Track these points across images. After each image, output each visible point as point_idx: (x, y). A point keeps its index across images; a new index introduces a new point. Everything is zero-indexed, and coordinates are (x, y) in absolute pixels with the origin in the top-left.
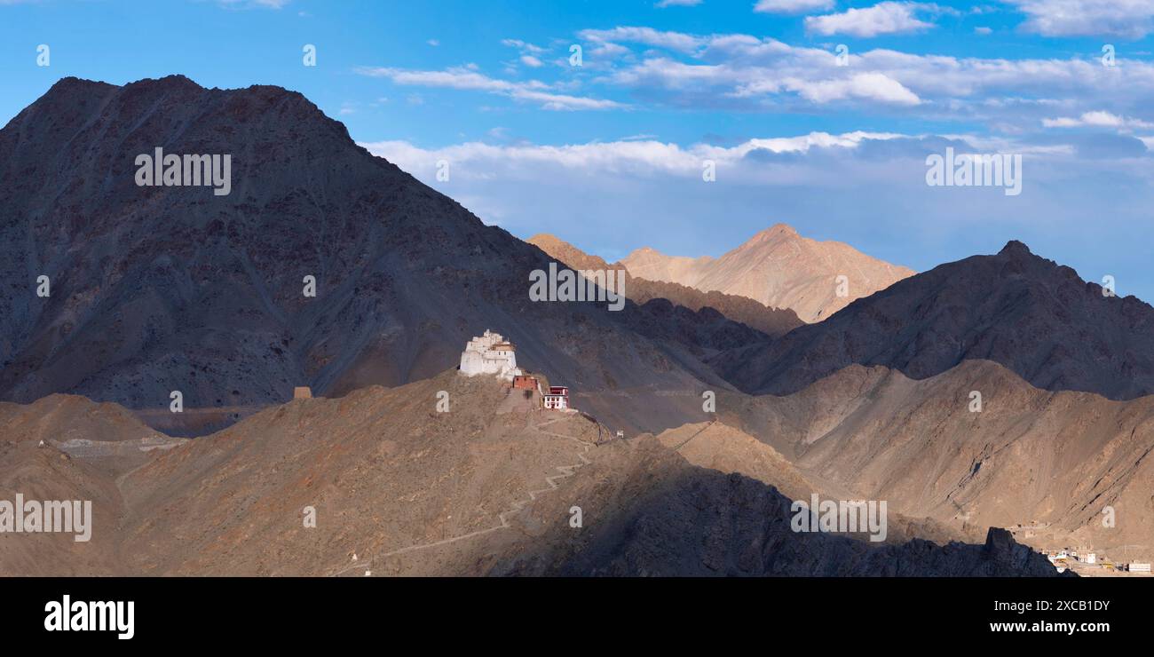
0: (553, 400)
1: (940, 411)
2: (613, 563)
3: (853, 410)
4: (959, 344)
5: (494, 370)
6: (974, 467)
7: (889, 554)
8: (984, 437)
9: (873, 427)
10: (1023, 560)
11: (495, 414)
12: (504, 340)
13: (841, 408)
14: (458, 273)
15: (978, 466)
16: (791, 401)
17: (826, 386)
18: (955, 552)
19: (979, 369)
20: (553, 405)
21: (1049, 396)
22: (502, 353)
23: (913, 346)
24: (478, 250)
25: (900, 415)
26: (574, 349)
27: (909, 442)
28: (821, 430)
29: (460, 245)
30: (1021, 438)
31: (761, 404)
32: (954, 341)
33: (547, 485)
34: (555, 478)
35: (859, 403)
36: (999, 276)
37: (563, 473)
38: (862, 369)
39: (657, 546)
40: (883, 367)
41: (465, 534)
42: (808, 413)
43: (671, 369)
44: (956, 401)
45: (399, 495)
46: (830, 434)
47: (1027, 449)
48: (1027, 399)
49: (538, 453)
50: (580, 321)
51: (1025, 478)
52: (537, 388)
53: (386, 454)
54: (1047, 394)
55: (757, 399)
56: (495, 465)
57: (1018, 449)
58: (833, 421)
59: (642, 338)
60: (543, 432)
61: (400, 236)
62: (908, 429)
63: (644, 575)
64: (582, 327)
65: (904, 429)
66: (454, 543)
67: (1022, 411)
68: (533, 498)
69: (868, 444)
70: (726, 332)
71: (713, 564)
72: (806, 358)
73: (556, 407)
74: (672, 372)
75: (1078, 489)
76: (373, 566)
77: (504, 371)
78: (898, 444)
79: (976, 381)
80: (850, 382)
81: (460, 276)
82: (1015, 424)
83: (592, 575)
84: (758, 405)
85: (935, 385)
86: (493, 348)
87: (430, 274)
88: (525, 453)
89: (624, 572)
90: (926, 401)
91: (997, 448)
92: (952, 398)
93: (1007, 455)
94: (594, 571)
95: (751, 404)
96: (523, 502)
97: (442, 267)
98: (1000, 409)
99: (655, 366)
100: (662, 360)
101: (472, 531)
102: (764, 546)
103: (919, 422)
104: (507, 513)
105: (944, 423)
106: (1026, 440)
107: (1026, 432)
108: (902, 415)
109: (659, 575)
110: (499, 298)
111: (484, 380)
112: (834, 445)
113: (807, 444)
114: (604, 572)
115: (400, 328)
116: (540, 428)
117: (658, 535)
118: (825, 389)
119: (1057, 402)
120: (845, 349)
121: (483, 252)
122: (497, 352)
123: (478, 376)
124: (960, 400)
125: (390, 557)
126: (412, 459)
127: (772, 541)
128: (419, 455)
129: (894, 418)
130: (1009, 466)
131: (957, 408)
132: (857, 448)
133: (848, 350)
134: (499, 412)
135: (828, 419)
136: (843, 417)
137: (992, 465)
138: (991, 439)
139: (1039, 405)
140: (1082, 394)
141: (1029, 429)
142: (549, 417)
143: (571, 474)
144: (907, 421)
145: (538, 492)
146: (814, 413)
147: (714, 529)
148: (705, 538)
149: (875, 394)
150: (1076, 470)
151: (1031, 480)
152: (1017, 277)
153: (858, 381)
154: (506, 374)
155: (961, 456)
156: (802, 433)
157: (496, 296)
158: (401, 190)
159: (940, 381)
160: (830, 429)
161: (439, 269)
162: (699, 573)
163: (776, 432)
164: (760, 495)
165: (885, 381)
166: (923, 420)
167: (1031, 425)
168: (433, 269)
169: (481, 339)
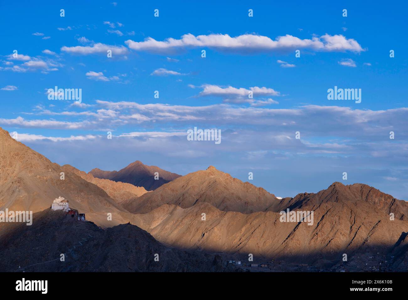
0: (80, 217)
1: (192, 218)
2: (100, 267)
3: (165, 218)
4: (195, 197)
5: (62, 209)
6: (202, 235)
7: (185, 264)
8: (205, 226)
9: (171, 223)
10: (225, 265)
11: (62, 222)
12: (65, 199)
13: (161, 217)
14: (44, 177)
15: (204, 234)
16: (146, 215)
17: (157, 211)
18: (205, 263)
19: (203, 205)
20: (80, 219)
21: (225, 213)
22: (65, 203)
23: (181, 198)
24: (50, 170)
25: (179, 220)
26: (80, 200)
27: (182, 228)
28: (155, 224)
29: (44, 169)
30: (216, 226)
31: (137, 216)
32: (194, 197)
33: (79, 244)
34: (81, 242)
35: (167, 216)
36: (207, 177)
37: (84, 240)
38: (167, 205)
39: (114, 262)
40: (174, 205)
41: (54, 259)
42: (151, 219)
43: (110, 206)
44: (197, 215)
45: (33, 247)
46: (158, 225)
47: (218, 229)
48: (218, 214)
49: (76, 234)
50: (81, 192)
51: (218, 238)
52: (75, 214)
53: (29, 235)
54: (224, 213)
55: (136, 215)
56: (63, 238)
57: (216, 229)
58: (159, 221)
59: (100, 197)
60: (77, 227)
61: (26, 166)
62: (182, 224)
63: (110, 271)
64: (82, 194)
65: (181, 224)
66: (50, 262)
67: (217, 218)
68: (75, 248)
69: (170, 228)
70: (124, 194)
71: (131, 267)
72: (149, 202)
73: (81, 220)
74: (110, 207)
75: (234, 241)
76: (25, 270)
77: (65, 209)
78: (179, 228)
79: (202, 209)
80: (164, 210)
81: (45, 178)
82: (215, 222)
83: (94, 271)
84: (136, 217)
85: (190, 210)
86: (62, 202)
87: (35, 178)
88: (72, 234)
89: (104, 271)
90: (187, 215)
91: (209, 229)
92: (195, 214)
93: (213, 231)
94: (94, 270)
95: (134, 217)
96: (72, 249)
97: (39, 175)
98: (210, 217)
99: (105, 205)
100: (107, 203)
101: (56, 258)
102: (146, 262)
103: (185, 222)
104: (67, 253)
105: (193, 222)
106: (218, 227)
107: (218, 224)
108: (180, 219)
109: (115, 271)
110: (57, 185)
111: (59, 212)
112: (159, 229)
113: (151, 229)
114: (97, 271)
115: (26, 194)
116: (77, 226)
117: (114, 259)
118: (156, 212)
119: (227, 215)
120: (161, 199)
121: (52, 171)
122: (63, 203)
123: (57, 211)
124: (198, 215)
125: (31, 267)
126: (37, 236)
127: (149, 260)
128: (39, 235)
129: (178, 220)
130: (213, 235)
131: (197, 217)
132: (166, 230)
133: (162, 199)
134: (64, 222)
135: (157, 221)
136: (162, 220)
137: (208, 235)
138: (207, 226)
139: (222, 216)
140: (235, 212)
141: (219, 223)
142: (79, 223)
143: (87, 240)
144: (182, 221)
145: (77, 246)
146: (153, 219)
147: (131, 257)
148: (128, 259)
149: (172, 213)
150: (234, 236)
151: (220, 239)
152: (212, 177)
153: (166, 209)
154: (66, 210)
155: (199, 232)
156: (149, 225)
157: (56, 184)
158: (26, 152)
159: (191, 209)
160: (158, 224)
161: (38, 176)
162: (126, 271)
163: (142, 225)
164: (145, 246)
165: (175, 209)
166: (187, 221)
167: (220, 222)
168: (36, 176)
169: (58, 199)
